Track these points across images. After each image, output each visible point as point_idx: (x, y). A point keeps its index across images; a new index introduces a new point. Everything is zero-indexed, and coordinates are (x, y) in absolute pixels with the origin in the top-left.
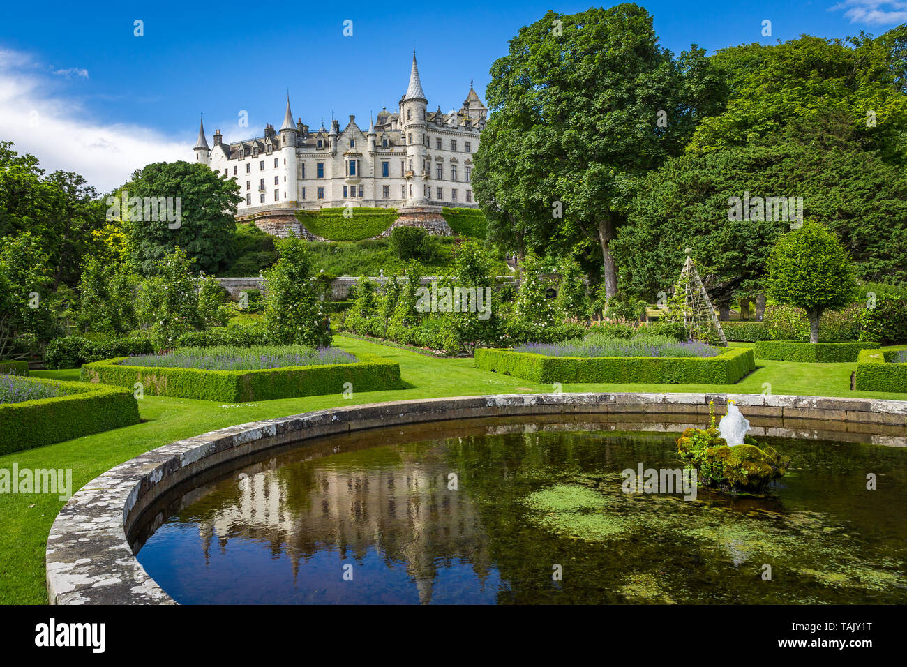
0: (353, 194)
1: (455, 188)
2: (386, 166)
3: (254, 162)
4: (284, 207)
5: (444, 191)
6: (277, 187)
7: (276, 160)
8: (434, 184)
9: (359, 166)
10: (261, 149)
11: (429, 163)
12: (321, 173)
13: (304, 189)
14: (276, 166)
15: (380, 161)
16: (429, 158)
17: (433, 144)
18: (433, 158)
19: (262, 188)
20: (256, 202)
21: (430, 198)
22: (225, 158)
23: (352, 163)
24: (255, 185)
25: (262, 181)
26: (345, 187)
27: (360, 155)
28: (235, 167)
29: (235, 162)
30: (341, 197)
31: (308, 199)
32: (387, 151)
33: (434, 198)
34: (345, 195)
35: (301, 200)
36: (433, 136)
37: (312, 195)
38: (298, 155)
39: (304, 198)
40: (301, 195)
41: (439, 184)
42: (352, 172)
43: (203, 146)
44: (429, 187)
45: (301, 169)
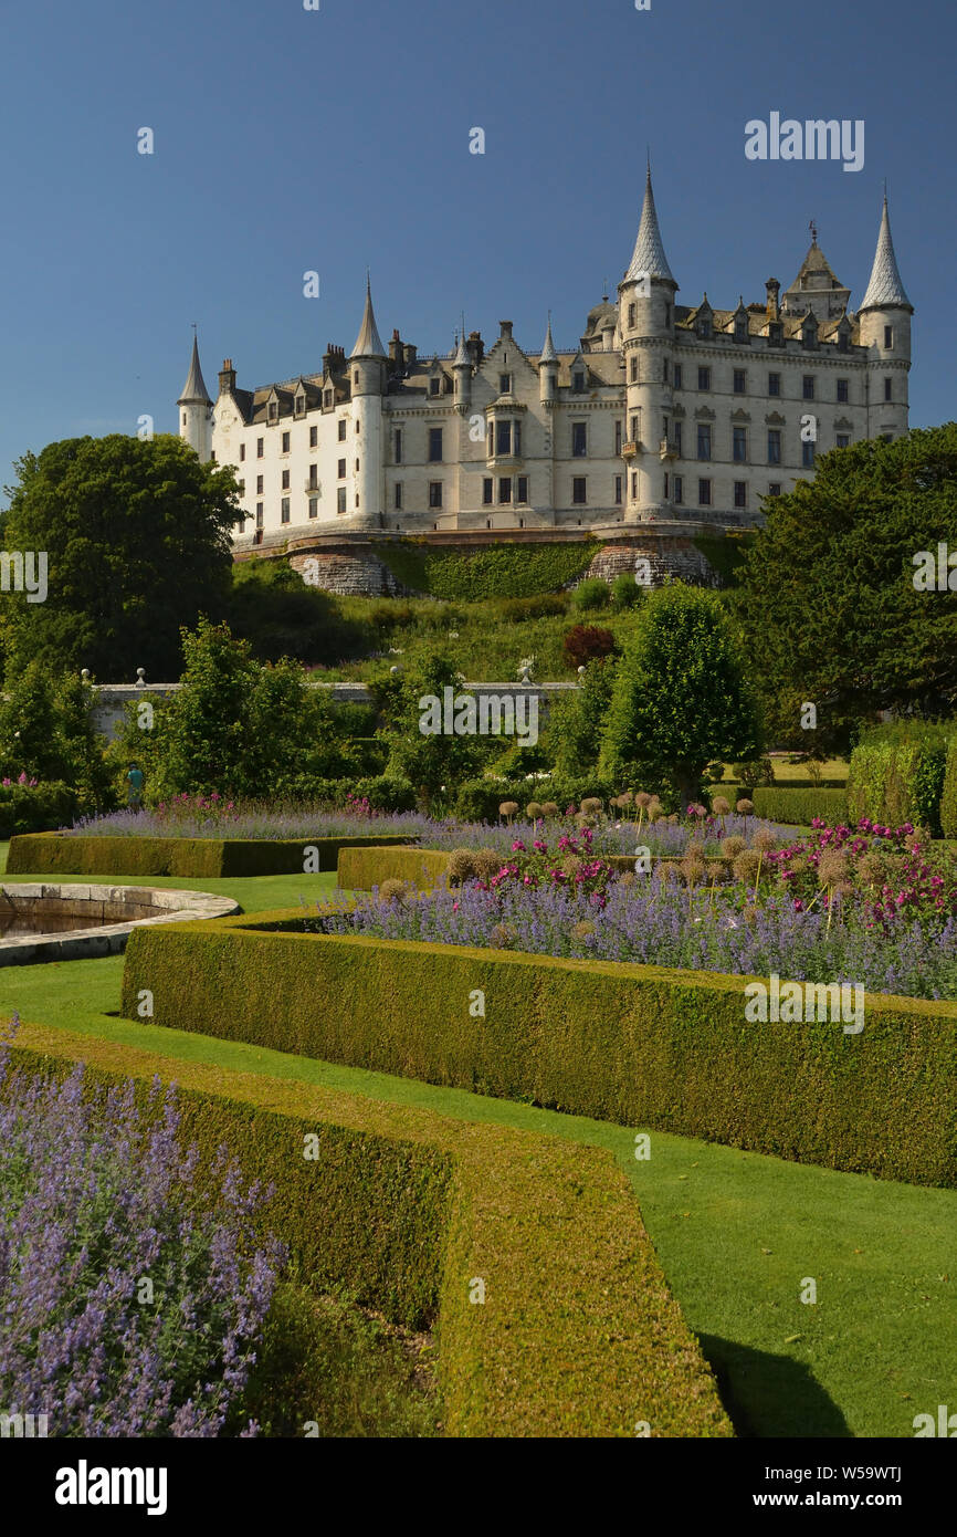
0: (504, 498)
1: (741, 478)
2: (580, 433)
3: (298, 428)
4: (355, 527)
5: (715, 488)
6: (342, 483)
7: (342, 424)
8: (692, 471)
9: (518, 434)
10: (315, 400)
11: (678, 425)
12: (436, 453)
13: (398, 486)
14: (342, 437)
15: (568, 422)
16: (679, 411)
17: (690, 378)
18: (690, 413)
19: (313, 486)
20: (300, 518)
21: (679, 501)
22: (240, 421)
23: (503, 427)
24: (300, 480)
25: (313, 468)
26: (488, 483)
27: (523, 409)
28: (260, 441)
29: (259, 430)
30: (477, 507)
31: (407, 508)
32: (583, 397)
33: (691, 501)
34: (487, 499)
35: (392, 511)
36: (690, 363)
37: (416, 501)
38: (388, 411)
39: (398, 505)
40: (392, 500)
41: (704, 469)
42: (503, 447)
43: (197, 396)
44: (679, 481)
45: (393, 443)
